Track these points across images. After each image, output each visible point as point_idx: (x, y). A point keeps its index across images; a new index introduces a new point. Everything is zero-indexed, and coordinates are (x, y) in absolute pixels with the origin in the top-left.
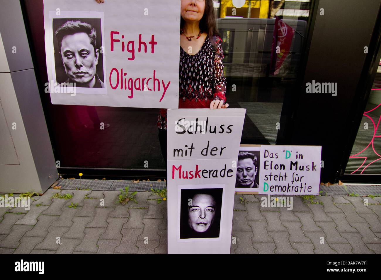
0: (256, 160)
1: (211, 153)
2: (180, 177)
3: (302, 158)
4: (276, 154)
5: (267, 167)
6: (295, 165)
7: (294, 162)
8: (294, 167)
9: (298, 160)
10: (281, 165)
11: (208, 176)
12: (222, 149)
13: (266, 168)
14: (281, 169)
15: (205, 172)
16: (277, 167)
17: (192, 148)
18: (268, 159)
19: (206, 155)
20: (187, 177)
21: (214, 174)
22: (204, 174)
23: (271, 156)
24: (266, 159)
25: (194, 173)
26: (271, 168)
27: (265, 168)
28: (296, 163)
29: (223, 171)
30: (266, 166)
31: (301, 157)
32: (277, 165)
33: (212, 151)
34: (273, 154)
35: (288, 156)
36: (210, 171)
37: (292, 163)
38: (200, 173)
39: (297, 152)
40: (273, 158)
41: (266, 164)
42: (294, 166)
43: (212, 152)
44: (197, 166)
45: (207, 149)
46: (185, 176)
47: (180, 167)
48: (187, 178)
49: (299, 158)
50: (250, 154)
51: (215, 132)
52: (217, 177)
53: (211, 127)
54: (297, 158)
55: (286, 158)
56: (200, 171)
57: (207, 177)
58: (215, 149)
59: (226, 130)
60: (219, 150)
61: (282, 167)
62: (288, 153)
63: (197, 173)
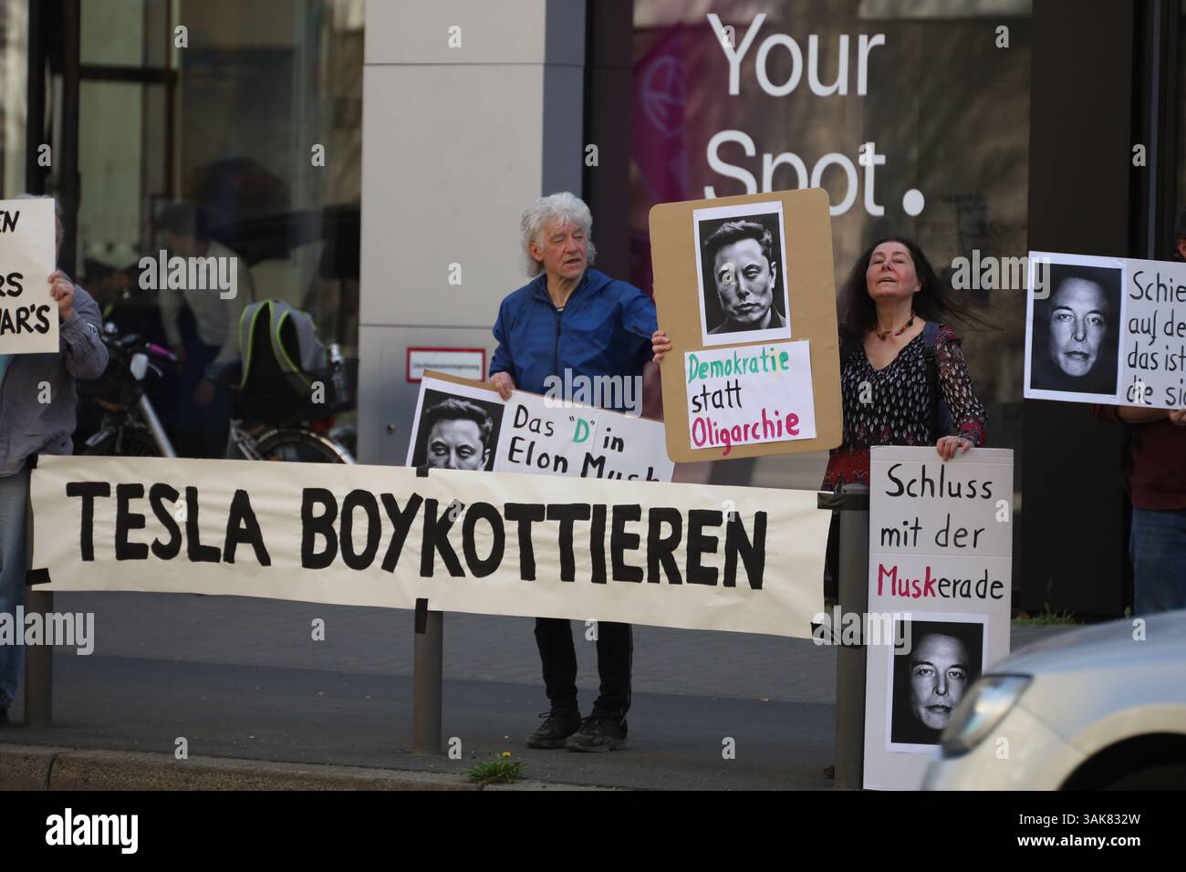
0: (490, 429)
1: (955, 540)
2: (894, 593)
3: (621, 449)
4: (547, 424)
5: (516, 456)
6: (598, 466)
7: (595, 457)
8: (593, 471)
9: (609, 453)
10: (558, 459)
11: (951, 594)
12: (976, 533)
13: (514, 458)
14: (555, 469)
15: (944, 583)
16: (544, 461)
17: (916, 528)
18: (524, 432)
19: (946, 545)
20: (907, 593)
21: (962, 589)
22: (942, 588)
23: (534, 426)
24: (518, 433)
25: (921, 585)
26: (528, 462)
27: (511, 458)
28: (602, 460)
29: (983, 584)
30: (515, 453)
31: (618, 444)
32: (545, 455)
33: (956, 536)
34: (539, 421)
35: (581, 436)
36: (956, 583)
37: (588, 457)
38: (935, 586)
39: (609, 430)
40: (539, 432)
41: (516, 447)
42: (594, 466)
43: (958, 539)
44: (928, 570)
45: (947, 530)
46: (904, 590)
47: (895, 569)
48: (909, 596)
49: (613, 447)
50: (475, 408)
51: (959, 494)
52: (970, 596)
53: (950, 484)
54: (606, 446)
55: (575, 439)
56: (934, 580)
57: (948, 596)
58: (962, 533)
59: (980, 491)
60: (971, 536)
61: (561, 464)
62: (582, 428)
63: (928, 584)
